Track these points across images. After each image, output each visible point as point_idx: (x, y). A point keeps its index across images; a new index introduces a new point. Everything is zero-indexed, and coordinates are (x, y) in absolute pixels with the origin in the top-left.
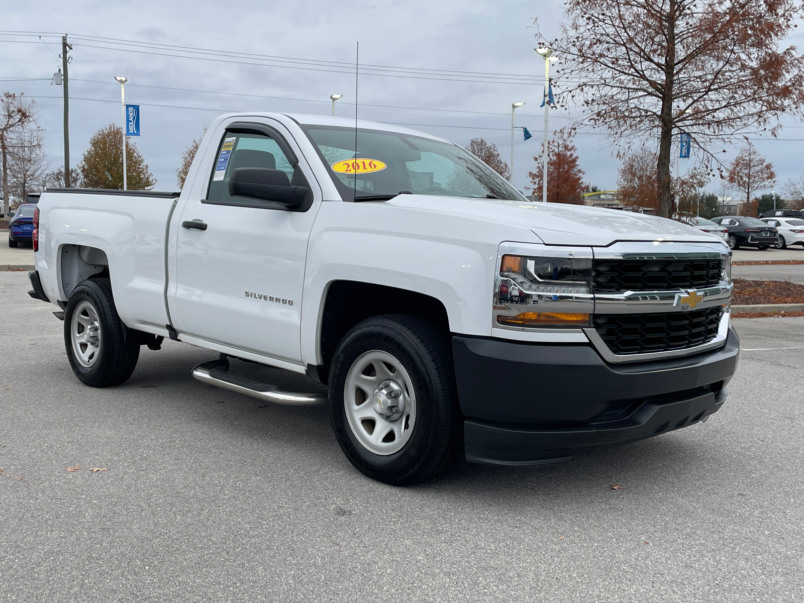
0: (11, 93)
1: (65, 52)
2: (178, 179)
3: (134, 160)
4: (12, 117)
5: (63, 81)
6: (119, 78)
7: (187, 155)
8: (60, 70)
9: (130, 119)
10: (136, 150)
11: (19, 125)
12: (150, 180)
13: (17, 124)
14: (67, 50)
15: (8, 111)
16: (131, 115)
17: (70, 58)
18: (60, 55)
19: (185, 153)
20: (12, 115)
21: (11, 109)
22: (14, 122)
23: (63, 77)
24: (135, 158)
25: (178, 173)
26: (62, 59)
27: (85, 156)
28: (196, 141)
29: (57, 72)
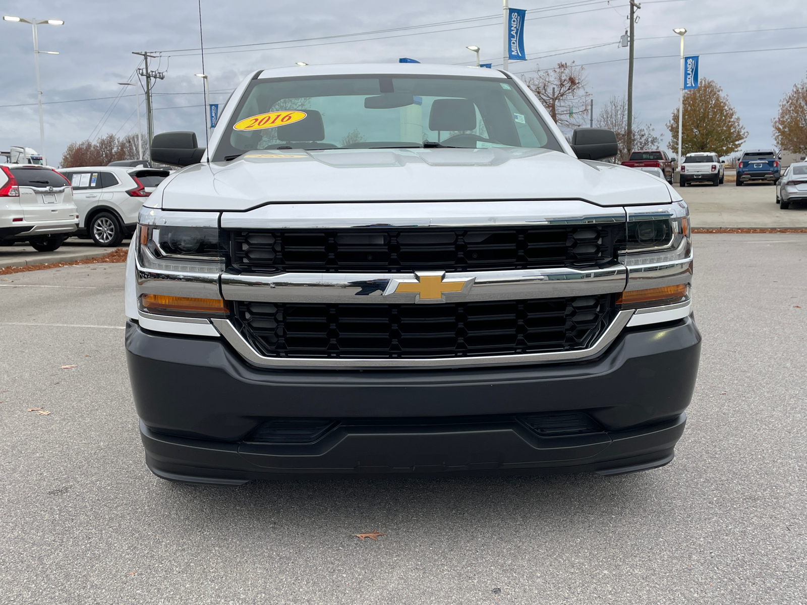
0: (564, 63)
1: (632, 12)
2: (774, 129)
3: (725, 113)
4: (563, 85)
5: (629, 43)
6: (678, 31)
7: (785, 102)
8: (627, 32)
9: (688, 72)
10: (727, 103)
11: (569, 93)
12: (741, 134)
13: (567, 92)
14: (635, 10)
15: (561, 81)
16: (689, 67)
17: (638, 18)
18: (628, 16)
19: (782, 100)
20: (564, 84)
21: (563, 78)
22: (565, 90)
23: (629, 39)
24: (726, 111)
25: (773, 124)
26: (629, 20)
27: (674, 114)
28: (797, 85)
29: (624, 34)
